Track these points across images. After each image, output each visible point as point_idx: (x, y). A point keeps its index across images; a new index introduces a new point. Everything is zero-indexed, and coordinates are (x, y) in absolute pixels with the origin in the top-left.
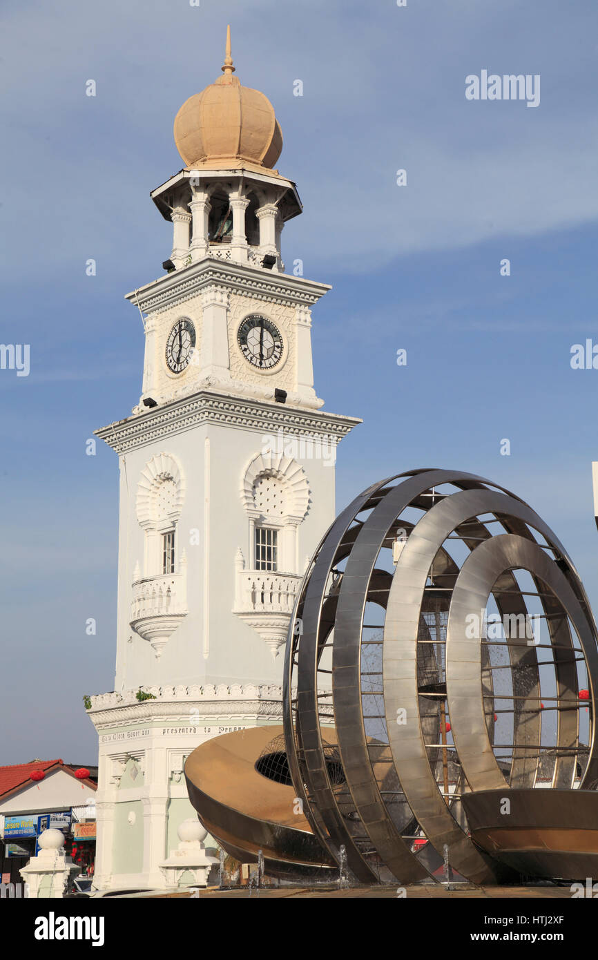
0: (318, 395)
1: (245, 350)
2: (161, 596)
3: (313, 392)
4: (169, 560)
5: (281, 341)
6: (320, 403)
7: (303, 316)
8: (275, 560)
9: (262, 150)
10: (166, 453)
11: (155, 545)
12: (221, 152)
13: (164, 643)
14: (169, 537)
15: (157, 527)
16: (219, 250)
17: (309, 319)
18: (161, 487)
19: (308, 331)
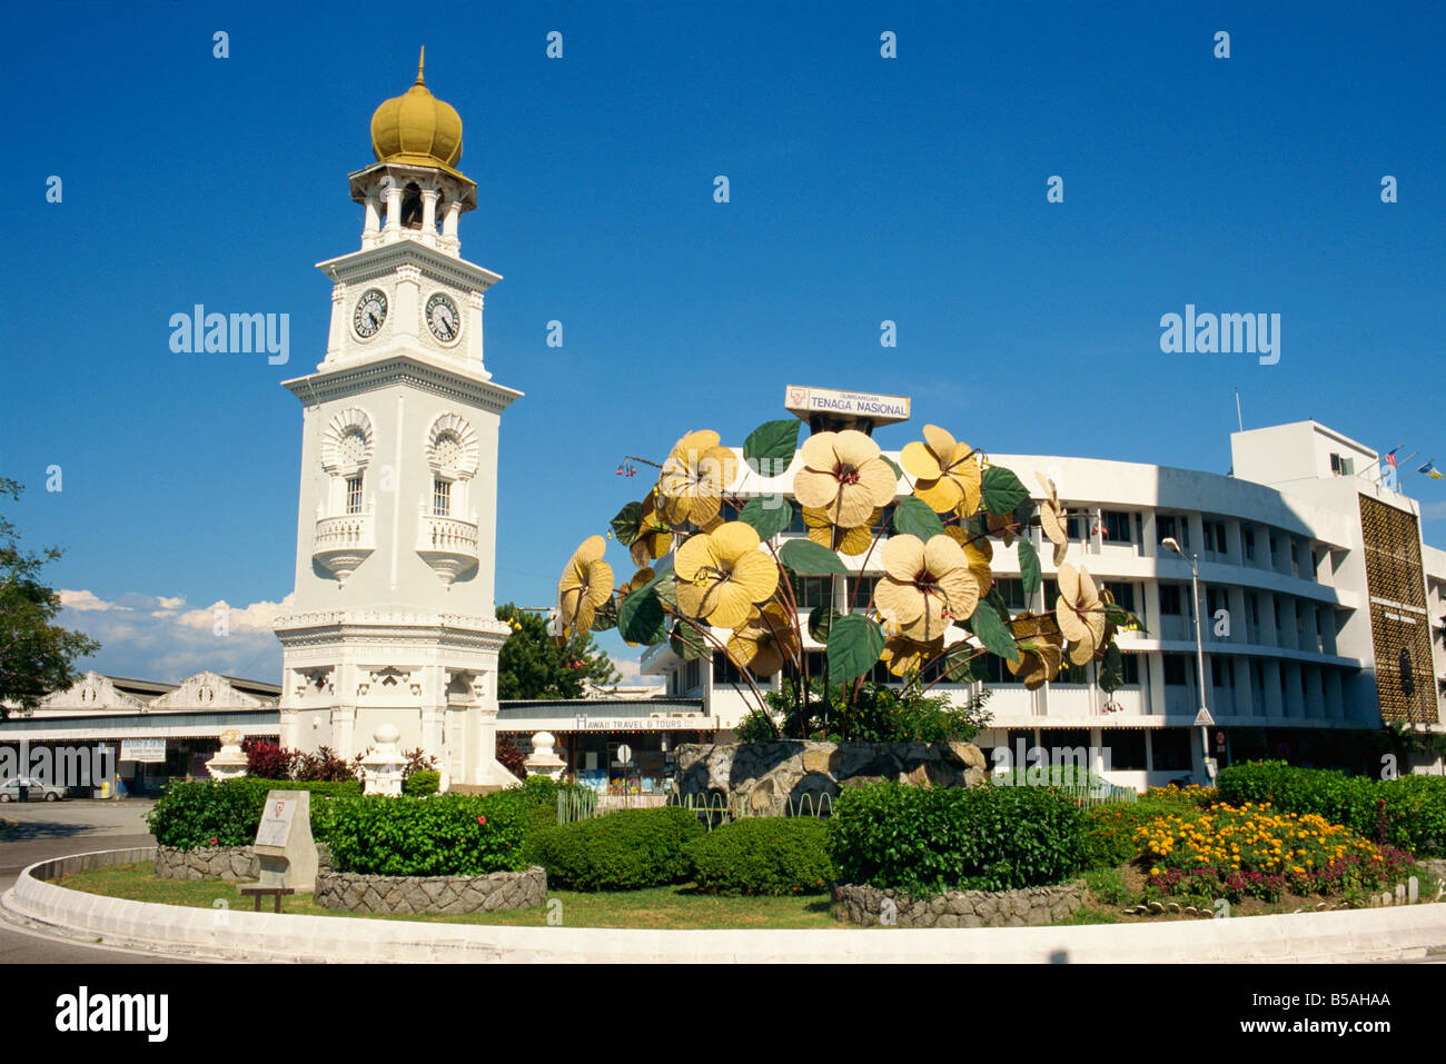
0: (487, 368)
1: (431, 323)
2: (342, 534)
3: (482, 365)
4: (354, 503)
5: (458, 318)
6: (489, 375)
7: (477, 300)
8: (448, 507)
9: (449, 154)
10: (357, 407)
11: (340, 486)
12: (417, 151)
13: (348, 575)
14: (356, 482)
15: (343, 472)
16: (411, 234)
17: (481, 303)
18: (346, 441)
19: (480, 313)
